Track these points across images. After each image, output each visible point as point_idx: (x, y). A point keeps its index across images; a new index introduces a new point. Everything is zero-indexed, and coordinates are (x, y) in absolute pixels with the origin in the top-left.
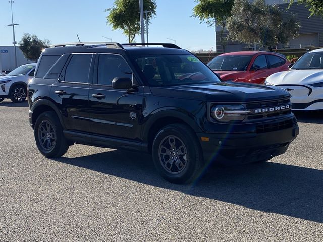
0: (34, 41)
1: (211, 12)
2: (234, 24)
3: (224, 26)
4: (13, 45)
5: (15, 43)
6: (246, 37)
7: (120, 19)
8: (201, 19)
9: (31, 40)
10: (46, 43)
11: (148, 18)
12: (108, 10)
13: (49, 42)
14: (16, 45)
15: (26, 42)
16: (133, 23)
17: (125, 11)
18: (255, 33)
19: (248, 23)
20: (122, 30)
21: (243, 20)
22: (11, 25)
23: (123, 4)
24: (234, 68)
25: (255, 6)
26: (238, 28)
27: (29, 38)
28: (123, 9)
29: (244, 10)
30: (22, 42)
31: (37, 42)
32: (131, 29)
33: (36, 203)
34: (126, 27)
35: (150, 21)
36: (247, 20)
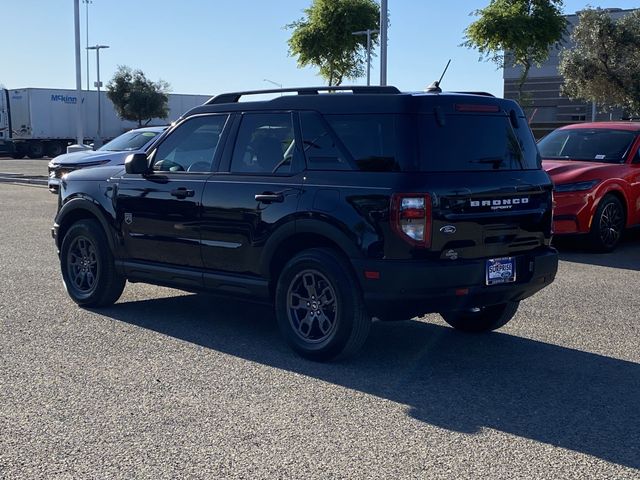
0: (138, 82)
1: (503, 37)
2: (577, 63)
3: (528, 68)
4: (96, 89)
5: (99, 84)
6: (598, 92)
7: (316, 45)
8: (481, 50)
9: (132, 81)
10: (162, 88)
11: (371, 45)
12: (291, 26)
13: (166, 85)
14: (102, 89)
15: (122, 82)
16: (339, 55)
17: (325, 30)
18: (620, 84)
19: (605, 63)
20: (318, 69)
21: (595, 56)
22: (93, 48)
23: (322, 15)
24: (598, 157)
25: (622, 27)
26: (585, 71)
27: (127, 75)
28: (322, 25)
29: (601, 34)
30: (114, 84)
31: (144, 84)
32: (335, 66)
33: (257, 444)
34: (325, 62)
35: (374, 51)
36: (606, 56)
